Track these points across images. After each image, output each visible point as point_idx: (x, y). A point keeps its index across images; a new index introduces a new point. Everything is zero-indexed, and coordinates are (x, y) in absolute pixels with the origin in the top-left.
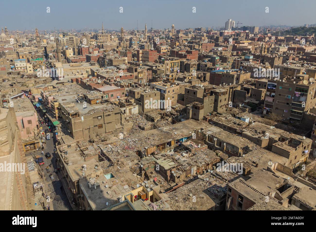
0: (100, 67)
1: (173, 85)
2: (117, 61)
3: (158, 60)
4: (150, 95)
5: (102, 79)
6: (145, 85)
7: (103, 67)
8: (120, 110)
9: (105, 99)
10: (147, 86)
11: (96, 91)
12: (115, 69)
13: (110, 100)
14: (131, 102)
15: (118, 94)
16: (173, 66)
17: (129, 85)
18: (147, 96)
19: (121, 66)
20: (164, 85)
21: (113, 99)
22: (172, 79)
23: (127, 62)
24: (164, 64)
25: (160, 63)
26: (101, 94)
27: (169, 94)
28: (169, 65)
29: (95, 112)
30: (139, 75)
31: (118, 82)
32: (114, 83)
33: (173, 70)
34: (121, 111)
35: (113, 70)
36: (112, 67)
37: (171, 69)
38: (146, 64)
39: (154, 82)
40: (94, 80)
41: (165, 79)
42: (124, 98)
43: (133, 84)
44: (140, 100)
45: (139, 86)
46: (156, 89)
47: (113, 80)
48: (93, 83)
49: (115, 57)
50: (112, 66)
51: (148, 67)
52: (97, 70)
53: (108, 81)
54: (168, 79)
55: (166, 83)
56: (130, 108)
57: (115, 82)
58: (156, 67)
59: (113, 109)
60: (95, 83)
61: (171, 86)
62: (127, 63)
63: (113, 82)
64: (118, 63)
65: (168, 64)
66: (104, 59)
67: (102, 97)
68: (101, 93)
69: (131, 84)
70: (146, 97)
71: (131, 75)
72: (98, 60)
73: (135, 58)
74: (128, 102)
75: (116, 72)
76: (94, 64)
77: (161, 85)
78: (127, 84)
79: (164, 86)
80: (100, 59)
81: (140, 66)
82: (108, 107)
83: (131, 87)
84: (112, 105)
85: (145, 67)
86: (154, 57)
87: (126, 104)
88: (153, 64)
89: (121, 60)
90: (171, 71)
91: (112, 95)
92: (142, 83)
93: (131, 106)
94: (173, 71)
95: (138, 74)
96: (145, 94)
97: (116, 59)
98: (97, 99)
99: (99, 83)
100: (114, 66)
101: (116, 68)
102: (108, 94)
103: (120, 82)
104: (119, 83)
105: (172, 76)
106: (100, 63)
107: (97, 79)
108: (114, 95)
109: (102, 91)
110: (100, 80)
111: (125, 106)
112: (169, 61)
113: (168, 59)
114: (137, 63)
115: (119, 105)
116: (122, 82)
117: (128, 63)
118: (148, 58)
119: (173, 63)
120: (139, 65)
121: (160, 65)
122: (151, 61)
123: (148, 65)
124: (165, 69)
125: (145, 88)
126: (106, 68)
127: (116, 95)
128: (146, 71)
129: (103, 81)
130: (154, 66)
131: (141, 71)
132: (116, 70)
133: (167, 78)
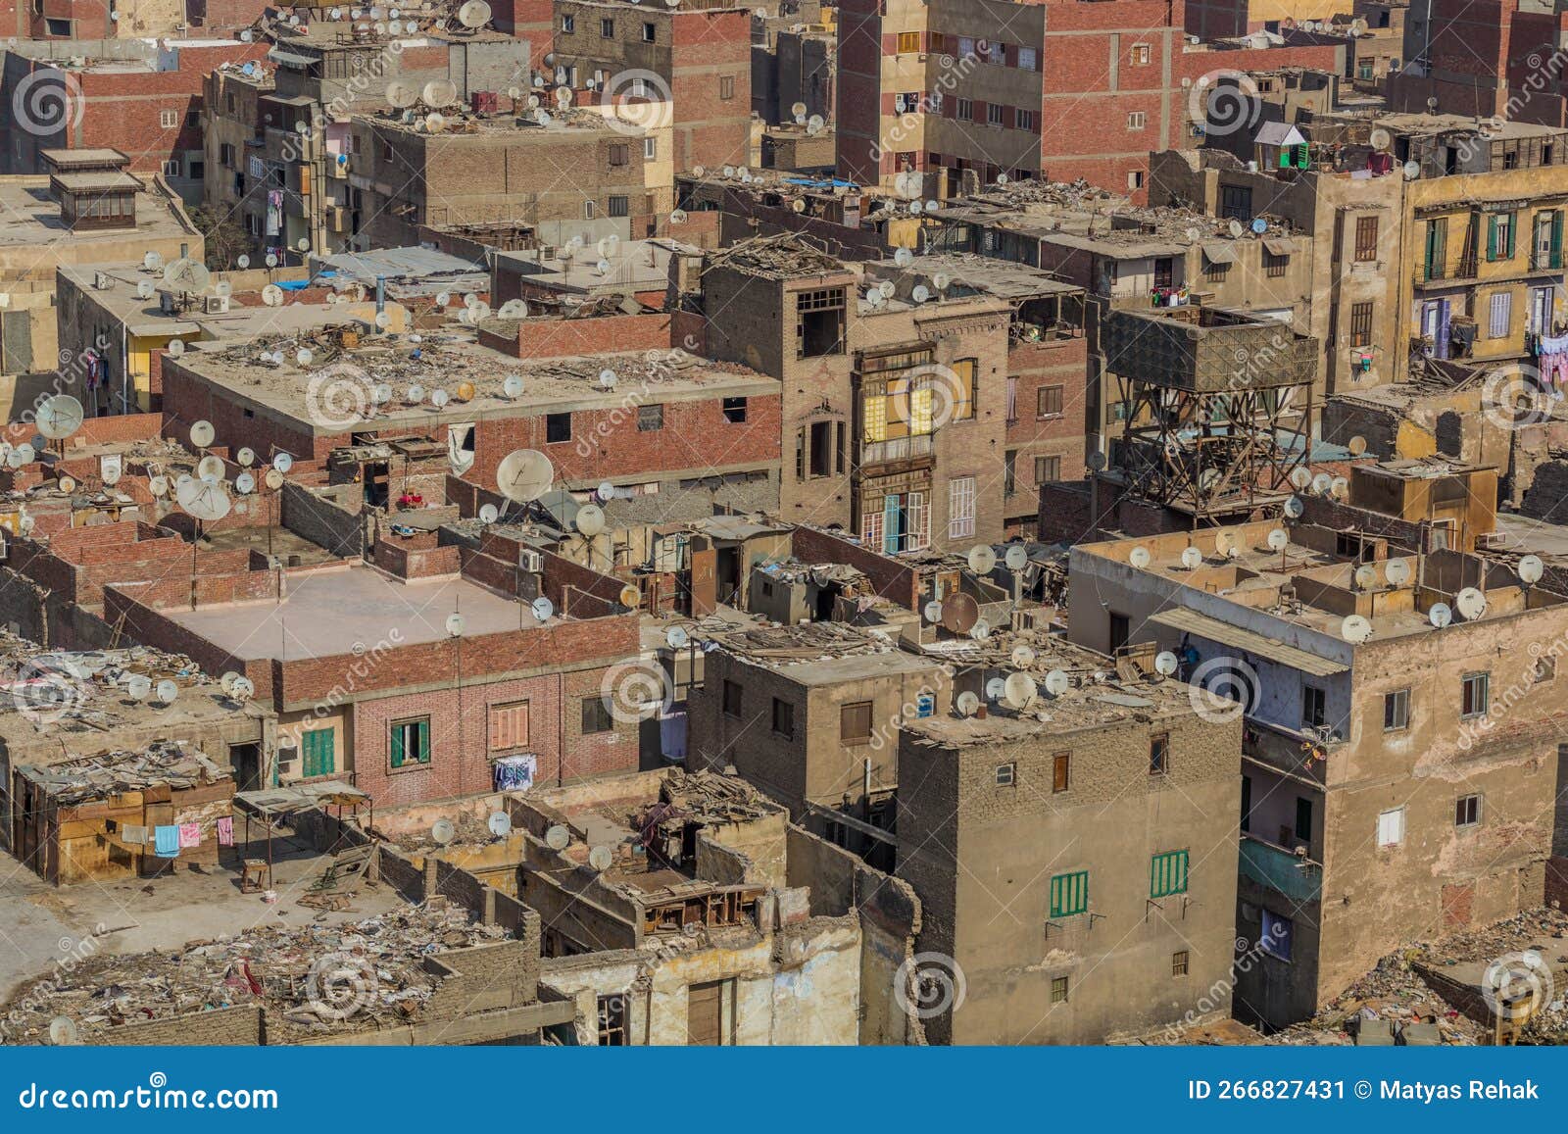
0: (219, 261)
1: (1470, 601)
2: (504, 161)
3: (1193, 158)
4: (1062, 764)
5: (246, 456)
6: (968, 582)
7: (258, 262)
8: (547, 995)
9: (290, 796)
10: (1014, 605)
11: (141, 654)
12: (458, 299)
13: (387, 823)
14: (733, 868)
15: (511, 727)
16: (1468, 266)
17: (706, 570)
18: (1008, 776)
19: (572, 245)
20: (1305, 591)
21: (430, 797)
22: (1447, 493)
23: (658, 175)
24: (1299, 220)
25: (1238, 202)
26: (225, 701)
27: (1398, 745)
28: (1387, 239)
29: (116, 1018)
30: (875, 410)
31: (515, 513)
32: (445, 538)
33: (1459, 341)
34: (557, 1014)
35: (429, 314)
36: (421, 260)
37: (1422, 323)
38: (991, 218)
39: (1139, 529)
40: (112, 468)
41: (1338, 487)
42: (607, 790)
43: (772, 557)
44: (879, 834)
45: (869, 601)
46: (1165, 663)
47: (425, 481)
48: (97, 518)
49: (475, 101)
50: (414, 241)
51: (1032, 282)
52: (169, 307)
53: (350, 497)
54: (1381, 492)
55: (1347, 549)
56: (705, 967)
57: (467, 512)
58: (1166, 268)
59: (431, 967)
60: (131, 514)
61: (1439, 615)
62: (665, 205)
63: (436, 511)
64: (517, 198)
65: (1368, 228)
66: (286, 118)
67: (246, 758)
68: (234, 685)
69: (729, 557)
70: (989, 778)
71: (736, 409)
72: (192, 134)
73: (799, 110)
74: (687, 867)
75: (485, 338)
76: (115, 207)
77: (1263, 592)
78: (669, 562)
79: (1310, 615)
80: (218, 130)
81: (901, 258)
82: (346, 929)
83: (724, 614)
84: (410, 910)
85: (970, 268)
86: (1130, 107)
87: (637, 896)
88: (1120, 224)
89: (563, 150)
90: (1417, 347)
91: (413, 738)
92: (915, 549)
93: (729, 934)
94: (1458, 350)
95: (856, 381)
96: (971, 728)
97: (490, 135)
98: (161, 801)
99: (187, 527)
100: (445, 243)
101: (484, 281)
102: (345, 710)
103: (542, 516)
104: (527, 533)
105: (1448, 434)
106: (219, 179)
107: (161, 453)
108: (441, 735)
109: (239, 666)
110: (210, 469)
111: (620, 937)
112: (1392, 178)
113: (1379, 140)
114: (836, 208)
115: (532, 918)
116: (589, 519)
117: (687, 194)
118: (1033, 122)
119: (1459, 222)
120: (869, 242)
121: (1240, 249)
122: (1084, 182)
123: (1019, 247)
124: (1321, 314)
125: (980, 632)
126: (317, 267)
127: (472, 730)
128: (991, 346)
129: (262, 489)
130: (1135, 265)
131: (910, 336)
132: (475, 312)
133: (1369, 465)
